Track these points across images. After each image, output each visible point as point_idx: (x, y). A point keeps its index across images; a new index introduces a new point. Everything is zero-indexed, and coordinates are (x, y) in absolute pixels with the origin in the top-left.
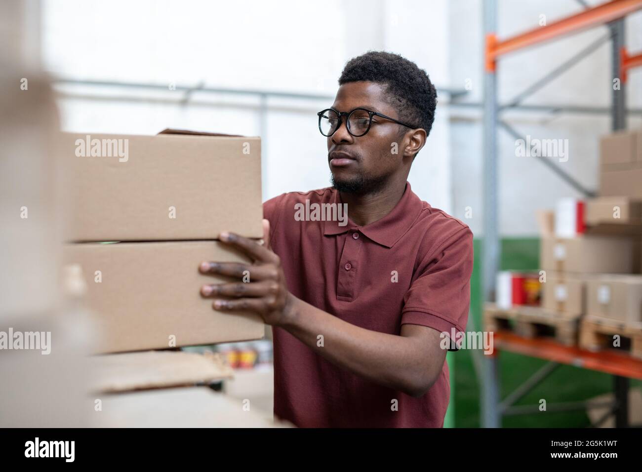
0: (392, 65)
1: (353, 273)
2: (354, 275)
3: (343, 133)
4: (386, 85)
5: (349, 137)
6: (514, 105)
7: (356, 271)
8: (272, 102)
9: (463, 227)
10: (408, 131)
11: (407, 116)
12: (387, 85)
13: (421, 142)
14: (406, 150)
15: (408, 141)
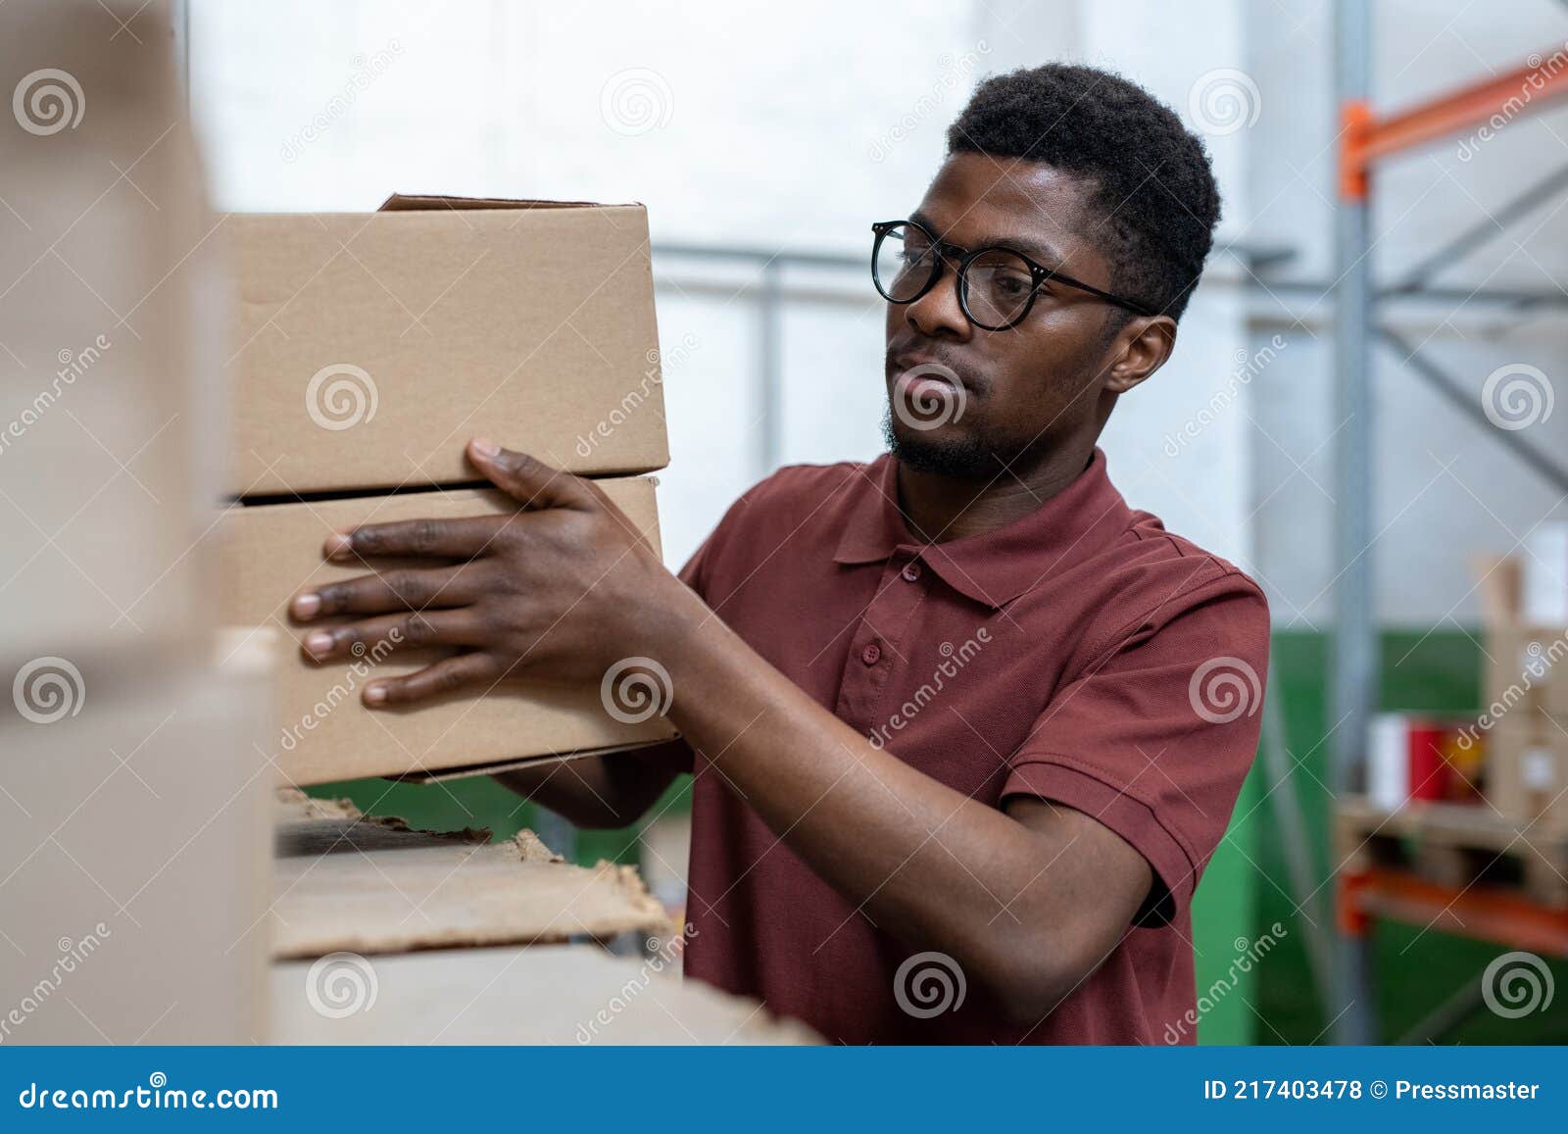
0: (1117, 124)
1: (881, 673)
2: (883, 679)
3: (944, 305)
4: (1092, 184)
5: (960, 322)
6: (1412, 288)
7: (892, 667)
8: (794, 278)
9: (1220, 573)
10: (1130, 322)
11: (1134, 281)
12: (1095, 183)
13: (1157, 356)
14: (1115, 374)
15: (1124, 348)
